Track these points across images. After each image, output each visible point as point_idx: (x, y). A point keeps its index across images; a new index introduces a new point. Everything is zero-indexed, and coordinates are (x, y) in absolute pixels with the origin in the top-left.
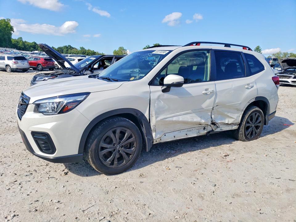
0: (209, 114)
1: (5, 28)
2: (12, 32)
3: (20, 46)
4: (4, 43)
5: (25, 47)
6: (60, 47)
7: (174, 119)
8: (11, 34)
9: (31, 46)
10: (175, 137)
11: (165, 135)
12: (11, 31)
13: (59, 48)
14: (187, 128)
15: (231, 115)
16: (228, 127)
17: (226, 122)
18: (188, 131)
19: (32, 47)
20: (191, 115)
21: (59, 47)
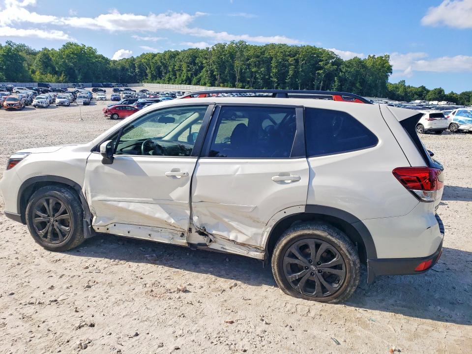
0: (186, 213)
1: (379, 70)
2: (389, 74)
3: (398, 95)
4: (374, 91)
5: (406, 94)
6: (466, 92)
7: (121, 205)
8: (387, 77)
9: (416, 93)
10: (129, 232)
11: (115, 225)
12: (387, 73)
13: (464, 94)
14: (153, 225)
15: (238, 226)
16: (241, 249)
17: (231, 238)
18: (152, 230)
19: (417, 95)
20: (152, 206)
21: (464, 91)
